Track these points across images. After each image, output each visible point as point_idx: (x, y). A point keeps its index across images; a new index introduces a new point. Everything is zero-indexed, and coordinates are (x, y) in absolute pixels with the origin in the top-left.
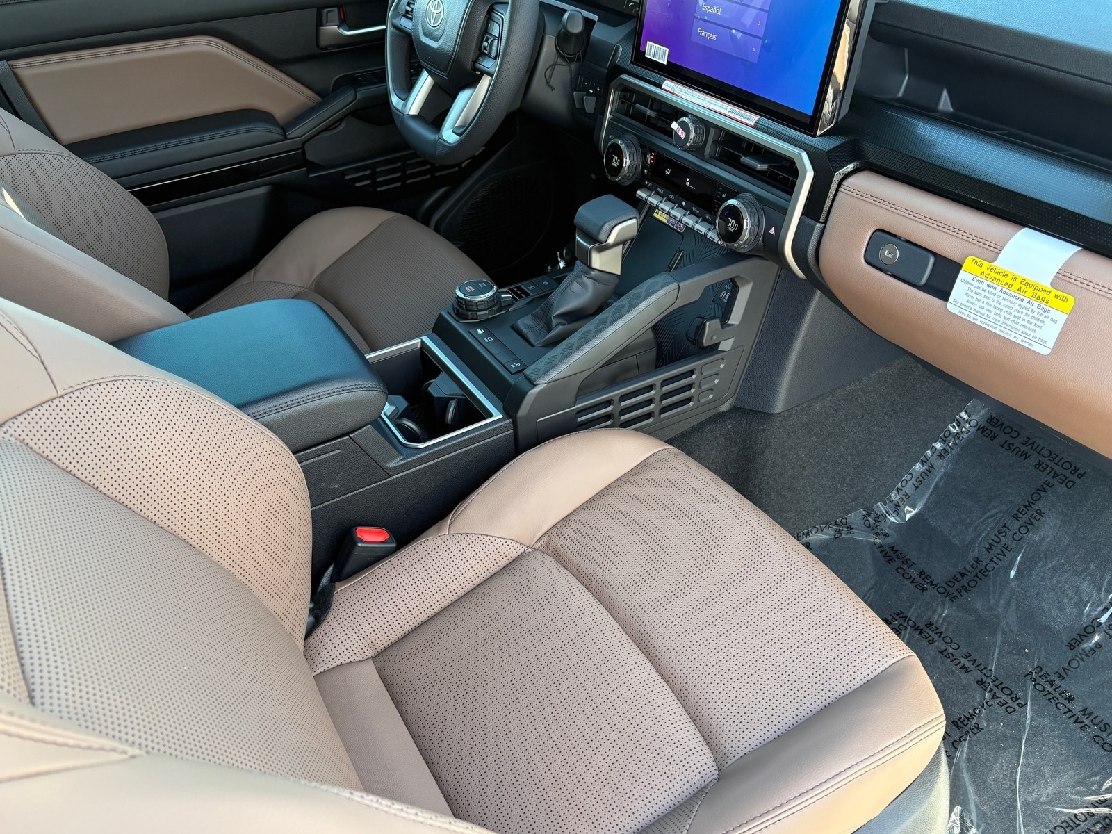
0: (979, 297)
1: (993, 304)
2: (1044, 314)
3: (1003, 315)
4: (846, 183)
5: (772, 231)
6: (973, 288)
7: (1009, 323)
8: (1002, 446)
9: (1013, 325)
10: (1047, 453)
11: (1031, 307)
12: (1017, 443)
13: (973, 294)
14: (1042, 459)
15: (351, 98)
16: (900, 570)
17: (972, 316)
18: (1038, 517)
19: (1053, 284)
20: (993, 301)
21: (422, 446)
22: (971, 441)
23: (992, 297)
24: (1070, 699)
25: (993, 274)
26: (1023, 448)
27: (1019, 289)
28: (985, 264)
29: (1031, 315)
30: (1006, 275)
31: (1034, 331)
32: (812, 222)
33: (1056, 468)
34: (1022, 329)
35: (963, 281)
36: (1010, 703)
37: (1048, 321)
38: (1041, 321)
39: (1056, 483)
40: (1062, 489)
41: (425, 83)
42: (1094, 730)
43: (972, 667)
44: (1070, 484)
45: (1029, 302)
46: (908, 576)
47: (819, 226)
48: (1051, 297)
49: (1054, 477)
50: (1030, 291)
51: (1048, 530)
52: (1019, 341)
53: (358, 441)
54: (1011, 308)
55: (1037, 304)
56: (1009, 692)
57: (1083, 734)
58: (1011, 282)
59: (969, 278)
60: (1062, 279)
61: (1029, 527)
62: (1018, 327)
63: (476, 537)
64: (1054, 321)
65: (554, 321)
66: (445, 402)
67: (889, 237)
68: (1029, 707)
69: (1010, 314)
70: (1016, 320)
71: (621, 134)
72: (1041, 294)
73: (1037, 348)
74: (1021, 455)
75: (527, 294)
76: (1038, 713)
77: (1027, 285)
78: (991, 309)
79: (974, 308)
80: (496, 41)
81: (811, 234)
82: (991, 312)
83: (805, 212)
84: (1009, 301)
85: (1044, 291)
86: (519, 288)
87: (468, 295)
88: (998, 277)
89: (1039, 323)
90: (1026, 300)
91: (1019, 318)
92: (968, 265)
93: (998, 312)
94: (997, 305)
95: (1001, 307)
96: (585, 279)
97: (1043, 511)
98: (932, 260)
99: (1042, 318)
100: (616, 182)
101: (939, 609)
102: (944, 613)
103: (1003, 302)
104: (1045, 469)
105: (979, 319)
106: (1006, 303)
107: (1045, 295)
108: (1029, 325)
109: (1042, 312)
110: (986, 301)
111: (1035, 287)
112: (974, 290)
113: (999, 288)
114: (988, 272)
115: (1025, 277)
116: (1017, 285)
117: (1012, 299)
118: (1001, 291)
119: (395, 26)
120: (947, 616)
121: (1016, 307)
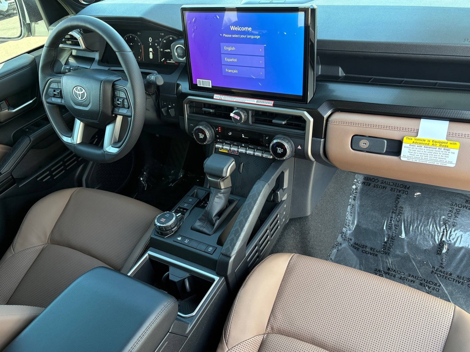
0: (415, 152)
1: (423, 153)
2: (448, 152)
3: (429, 156)
4: (330, 119)
5: (299, 147)
6: (411, 149)
7: (433, 158)
8: (374, 187)
9: (435, 159)
10: (392, 184)
11: (441, 150)
12: (379, 183)
13: (412, 151)
14: (392, 187)
15: (29, 142)
16: (363, 251)
17: (414, 160)
18: (402, 209)
19: (447, 139)
20: (422, 152)
21: (194, 314)
22: (362, 190)
23: (421, 150)
24: (451, 274)
25: (418, 141)
26: (383, 185)
27: (433, 144)
28: (413, 138)
29: (442, 153)
30: (425, 141)
31: (445, 159)
32: (319, 139)
33: (398, 188)
34: (439, 160)
35: (405, 147)
36: (436, 287)
37: (450, 154)
38: (447, 155)
39: (401, 194)
40: (404, 196)
41: (79, 126)
42: (466, 283)
43: (414, 279)
44: (406, 193)
45: (439, 149)
46: (368, 253)
47: (322, 140)
48: (448, 144)
49: (399, 192)
50: (438, 144)
51: (407, 213)
52: (439, 164)
53: (174, 331)
54: (432, 153)
55: (443, 149)
56: (432, 283)
57: (464, 286)
58: (428, 143)
59: (408, 145)
60: (449, 136)
61: (400, 214)
62: (437, 159)
63: (241, 344)
64: (454, 153)
65: (214, 219)
66: (183, 282)
67: (361, 137)
68: (442, 285)
69: (432, 155)
70: (435, 157)
71: (197, 123)
72: (444, 144)
73: (449, 165)
74: (383, 188)
75: (187, 210)
76: (446, 285)
77: (436, 142)
78: (422, 155)
79: (414, 156)
80: (126, 100)
81: (320, 145)
82: (423, 156)
83: (313, 136)
84: (429, 150)
85: (444, 143)
86: (180, 208)
87: (163, 224)
88: (421, 142)
89: (446, 156)
90: (438, 148)
91: (437, 156)
92: (405, 140)
93: (426, 155)
94: (425, 153)
95: (427, 153)
96: (220, 195)
97: (402, 206)
98: (386, 141)
99: (447, 153)
100: (205, 144)
101: (387, 261)
102: (390, 261)
103: (427, 151)
104: (395, 190)
105: (418, 160)
106: (429, 151)
107: (445, 144)
108: (442, 157)
109: (446, 151)
110: (419, 152)
111: (439, 142)
112: (412, 149)
113: (423, 146)
114: (416, 141)
115: (433, 139)
116: (431, 143)
117: (431, 149)
118: (425, 147)
119: (47, 103)
120: (391, 262)
121: (434, 152)
